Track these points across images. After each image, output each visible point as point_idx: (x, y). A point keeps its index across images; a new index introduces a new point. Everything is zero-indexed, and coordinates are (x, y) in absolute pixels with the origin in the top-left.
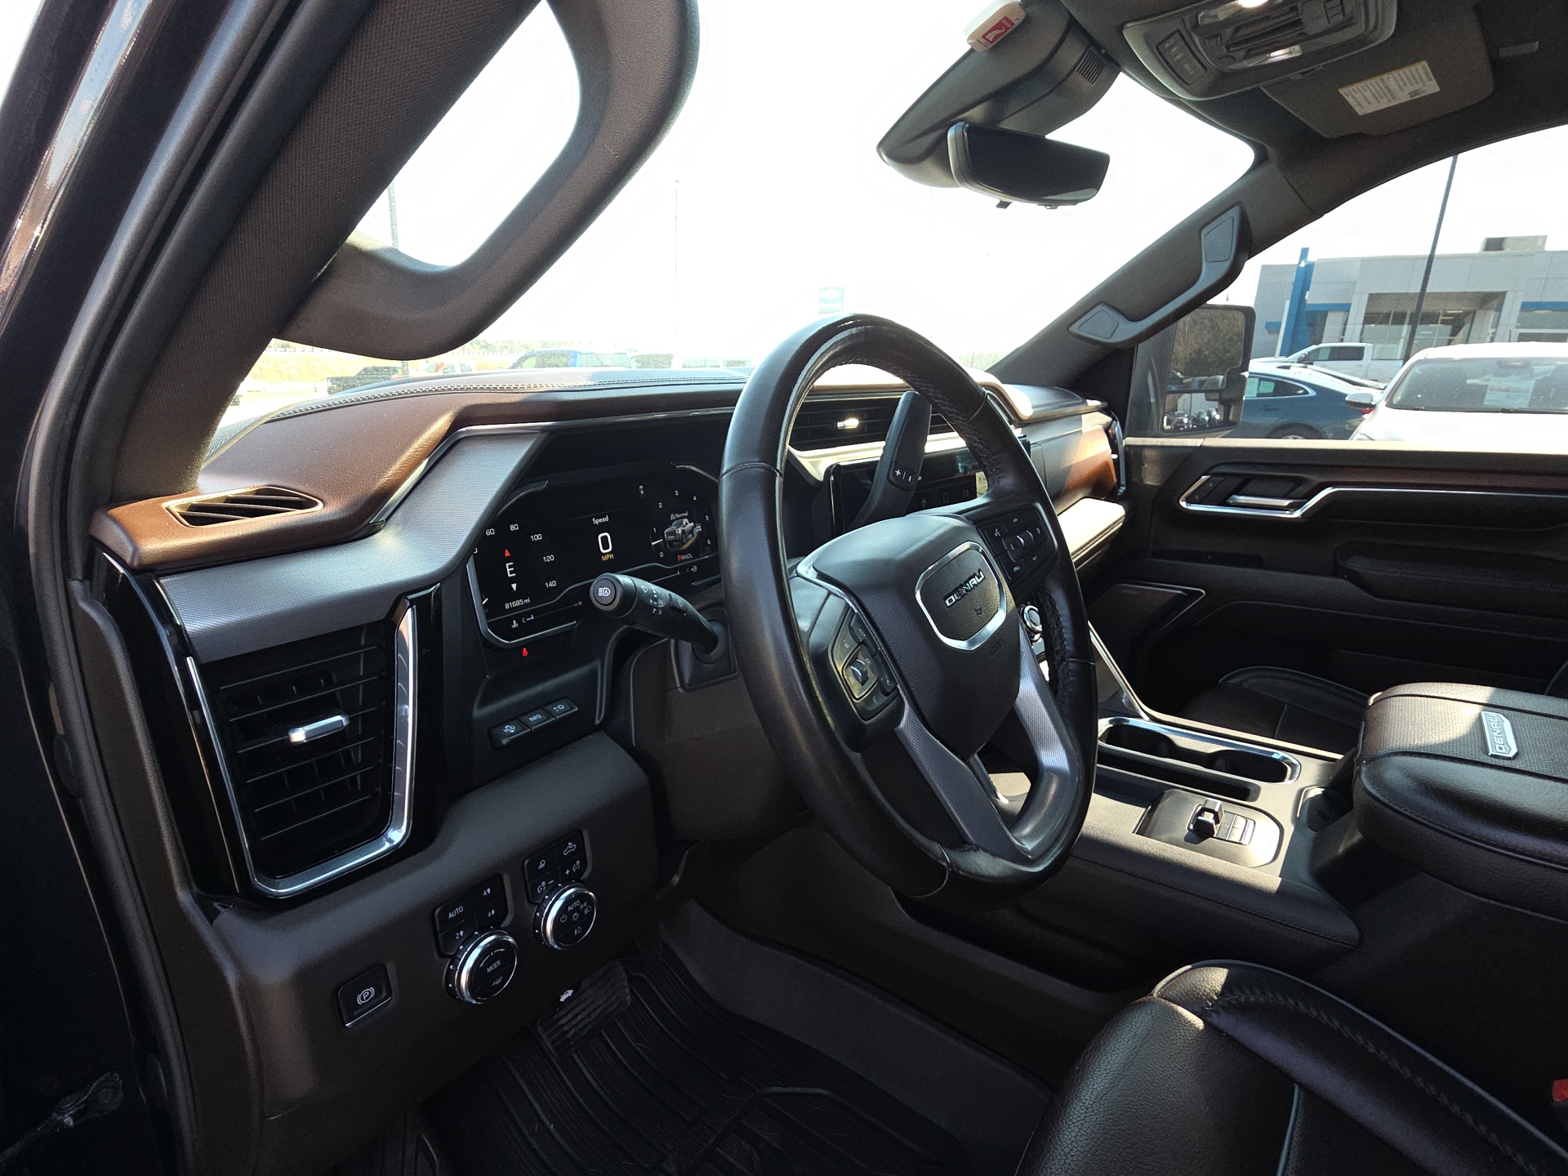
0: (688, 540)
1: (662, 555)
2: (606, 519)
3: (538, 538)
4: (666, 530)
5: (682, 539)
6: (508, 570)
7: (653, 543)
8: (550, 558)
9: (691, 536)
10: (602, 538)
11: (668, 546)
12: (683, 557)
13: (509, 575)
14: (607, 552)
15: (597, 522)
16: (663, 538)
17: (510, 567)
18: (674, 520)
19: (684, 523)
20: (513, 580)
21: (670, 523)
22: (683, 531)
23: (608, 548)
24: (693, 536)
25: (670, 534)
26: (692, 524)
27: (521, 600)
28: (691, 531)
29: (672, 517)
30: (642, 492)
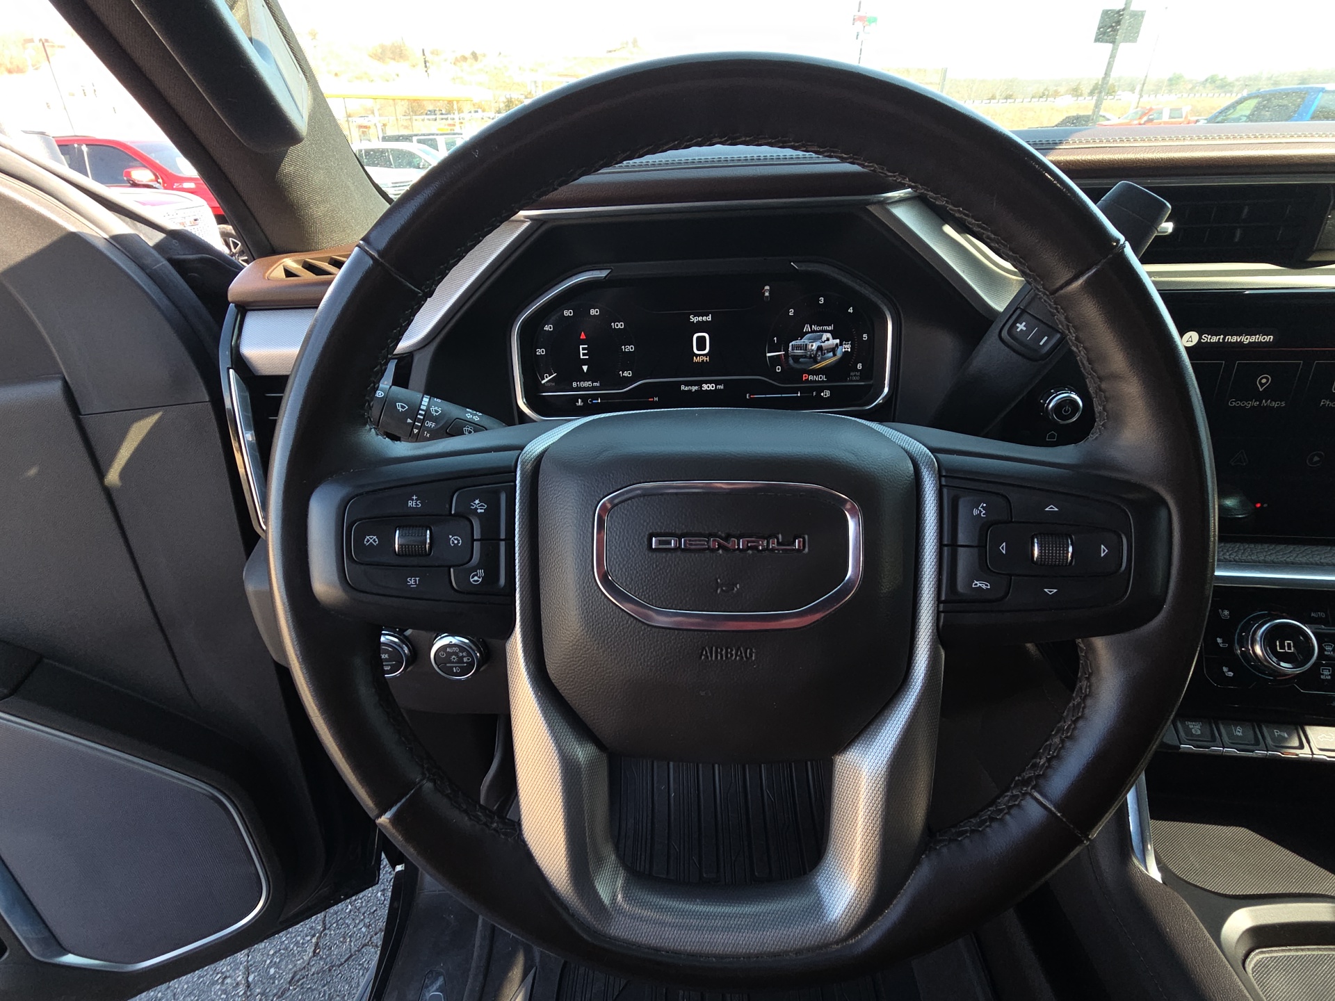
0: (825, 359)
1: (779, 369)
2: (709, 318)
3: (619, 326)
4: (793, 343)
5: (815, 356)
6: (581, 352)
7: (768, 355)
8: (630, 348)
9: (831, 354)
10: (698, 338)
11: (791, 361)
12: (811, 378)
13: (582, 357)
14: (701, 355)
15: (694, 319)
16: (786, 350)
17: (583, 349)
18: (807, 333)
19: (824, 338)
20: (584, 362)
21: (802, 335)
22: (820, 348)
23: (705, 350)
24: (835, 355)
25: (799, 347)
26: (838, 341)
27: (589, 383)
28: (833, 350)
29: (807, 328)
30: (767, 294)
